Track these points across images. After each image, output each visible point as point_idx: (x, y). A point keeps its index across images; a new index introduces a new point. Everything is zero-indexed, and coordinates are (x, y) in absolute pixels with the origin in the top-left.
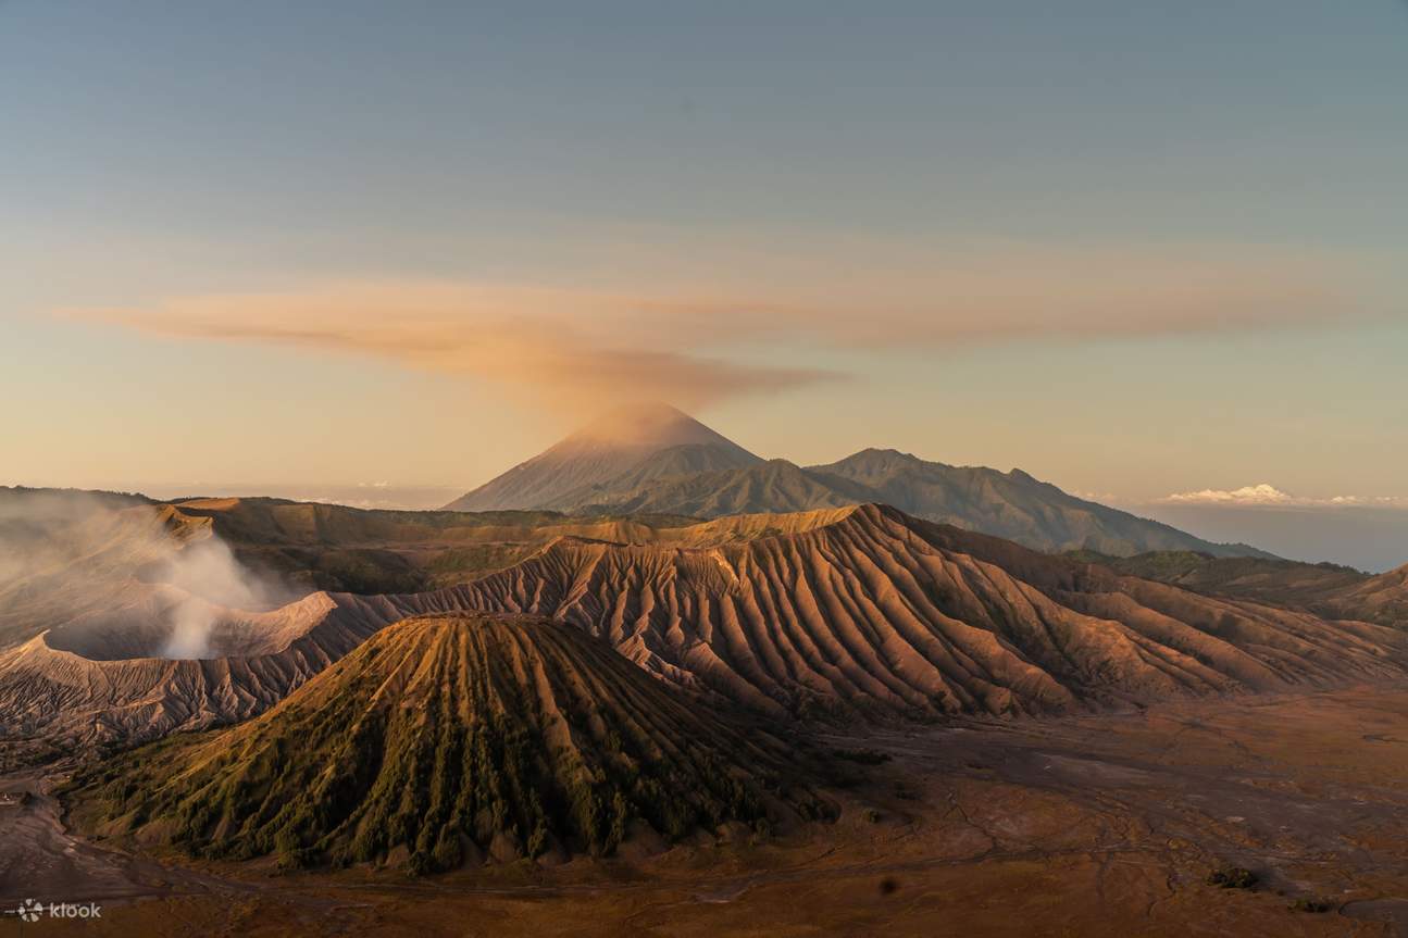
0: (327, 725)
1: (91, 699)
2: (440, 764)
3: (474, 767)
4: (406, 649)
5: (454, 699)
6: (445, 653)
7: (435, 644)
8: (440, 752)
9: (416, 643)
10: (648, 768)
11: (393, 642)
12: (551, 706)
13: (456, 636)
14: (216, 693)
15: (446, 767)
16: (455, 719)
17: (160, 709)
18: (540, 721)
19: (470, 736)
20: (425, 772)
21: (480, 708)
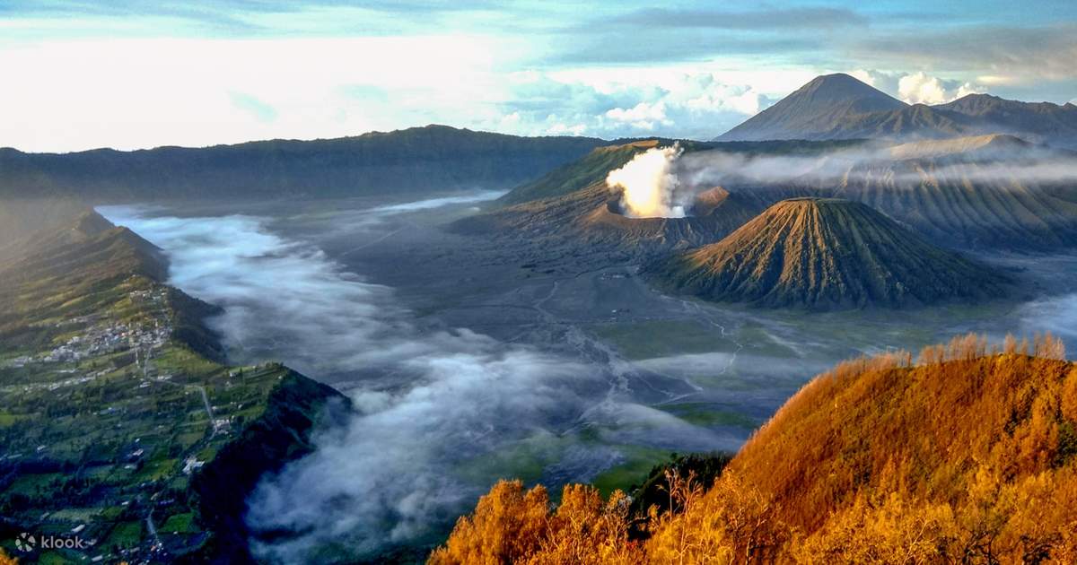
0: (756, 250)
1: (633, 234)
2: (812, 267)
3: (828, 269)
4: (787, 216)
5: (815, 239)
6: (807, 218)
7: (802, 213)
8: (811, 262)
9: (792, 212)
10: (911, 271)
11: (781, 212)
12: (860, 242)
13: (812, 209)
14: (685, 232)
15: (815, 268)
16: (816, 248)
17: (664, 239)
18: (856, 249)
19: (824, 255)
20: (806, 270)
21: (829, 242)
